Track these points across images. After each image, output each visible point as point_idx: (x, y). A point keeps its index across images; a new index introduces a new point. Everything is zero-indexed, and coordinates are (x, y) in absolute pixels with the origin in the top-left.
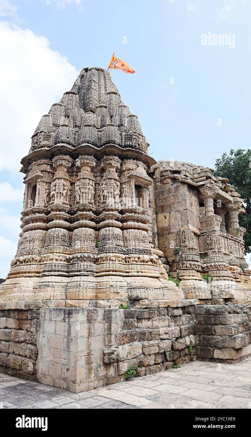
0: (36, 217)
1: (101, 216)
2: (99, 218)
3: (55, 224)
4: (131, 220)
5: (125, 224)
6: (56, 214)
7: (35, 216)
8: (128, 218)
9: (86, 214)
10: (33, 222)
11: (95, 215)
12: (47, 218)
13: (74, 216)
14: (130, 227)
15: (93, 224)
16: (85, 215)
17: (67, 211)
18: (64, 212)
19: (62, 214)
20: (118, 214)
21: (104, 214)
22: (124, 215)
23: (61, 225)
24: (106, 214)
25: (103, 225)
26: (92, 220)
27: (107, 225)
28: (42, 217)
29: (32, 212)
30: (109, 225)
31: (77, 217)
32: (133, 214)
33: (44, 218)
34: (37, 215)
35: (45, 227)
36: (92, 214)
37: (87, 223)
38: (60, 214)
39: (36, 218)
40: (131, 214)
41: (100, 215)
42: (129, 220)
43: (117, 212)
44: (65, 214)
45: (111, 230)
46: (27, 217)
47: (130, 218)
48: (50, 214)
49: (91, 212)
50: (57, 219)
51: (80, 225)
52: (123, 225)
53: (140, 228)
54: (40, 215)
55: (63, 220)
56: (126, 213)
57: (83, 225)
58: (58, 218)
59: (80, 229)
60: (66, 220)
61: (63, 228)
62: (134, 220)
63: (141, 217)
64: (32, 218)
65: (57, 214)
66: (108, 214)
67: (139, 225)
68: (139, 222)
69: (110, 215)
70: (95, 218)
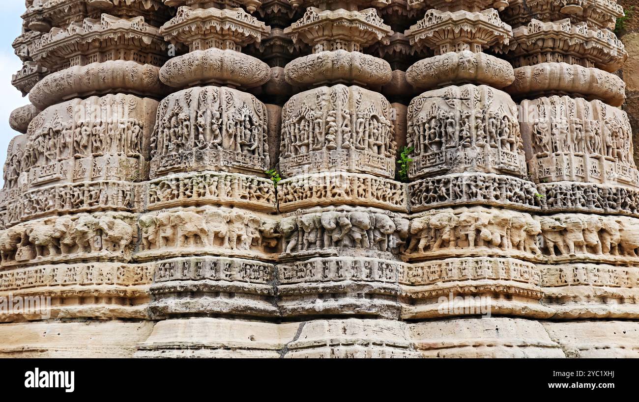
0: (101, 34)
1: (420, 31)
2: (405, 42)
3: (204, 64)
4: (553, 54)
5: (528, 70)
6: (204, 20)
7: (96, 27)
8: (540, 43)
9: (351, 21)
10: (86, 59)
11: (387, 28)
12: (159, 40)
13: (287, 30)
14: (555, 84)
15: (378, 67)
16: (346, 24)
17: (252, 8)
18: (241, 10)
19: (232, 21)
20: (498, 22)
21: (434, 21)
22: (524, 31)
23: (233, 72)
24: (446, 23)
25: (432, 72)
26: (372, 48)
27: (452, 76)
28: (131, 35)
29: (81, 8)
30: (462, 73)
31: (301, 33)
32: (563, 26)
33: (140, 40)
34: (111, 22)
35: (146, 80)
36: (378, 22)
37: (357, 63)
38: (223, 20)
39: (105, 37)
40: (555, 26)
41: (413, 28)
42: (544, 54)
43: (496, 12)
44: (245, 20)
45: (472, 97)
46: (58, 35)
47: (550, 43)
48: (177, 20)
49: (372, 11)
50: (206, 44)
51: (320, 73)
52: (520, 77)
53: (595, 90)
54: (123, 23)
55: (237, 49)
56: (534, 21)
57: (337, 74)
58: (212, 38)
59: (325, 89)
60: (248, 47)
61: (237, 88)
62: (565, 55)
63: (598, 41)
64: (83, 37)
65: (210, 18)
66: (456, 23)
67: (593, 79)
68: (587, 63)
69: (467, 28)
70: (387, 42)
